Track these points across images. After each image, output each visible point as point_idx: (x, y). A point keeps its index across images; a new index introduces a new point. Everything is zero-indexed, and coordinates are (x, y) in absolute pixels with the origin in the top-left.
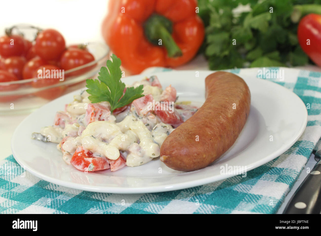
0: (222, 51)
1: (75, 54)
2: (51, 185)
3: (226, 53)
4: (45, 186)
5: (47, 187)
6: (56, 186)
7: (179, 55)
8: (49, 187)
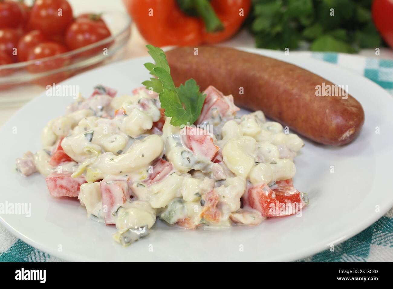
0: (273, 25)
1: (85, 27)
2: (37, 253)
3: (278, 29)
4: (27, 253)
5: (31, 258)
6: (44, 256)
7: (219, 29)
8: (33, 257)
